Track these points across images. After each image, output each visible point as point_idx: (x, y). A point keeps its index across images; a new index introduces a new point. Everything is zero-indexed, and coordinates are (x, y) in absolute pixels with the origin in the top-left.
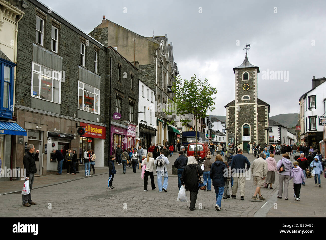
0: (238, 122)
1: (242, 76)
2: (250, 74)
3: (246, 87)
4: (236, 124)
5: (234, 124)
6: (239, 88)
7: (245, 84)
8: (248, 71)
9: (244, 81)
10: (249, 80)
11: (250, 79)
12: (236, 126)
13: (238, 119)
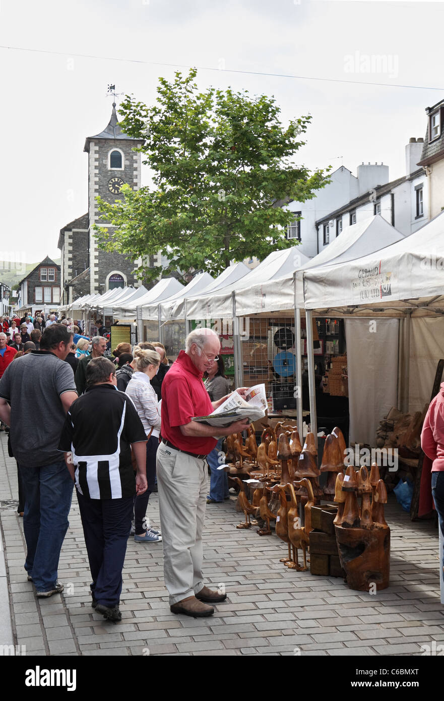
0: (97, 269)
1: (107, 159)
2: (126, 156)
3: (116, 186)
4: (92, 273)
5: (88, 274)
6: (101, 187)
7: (114, 177)
8: (120, 148)
9: (111, 171)
10: (123, 169)
11: (125, 167)
12: (93, 277)
13: (97, 261)
